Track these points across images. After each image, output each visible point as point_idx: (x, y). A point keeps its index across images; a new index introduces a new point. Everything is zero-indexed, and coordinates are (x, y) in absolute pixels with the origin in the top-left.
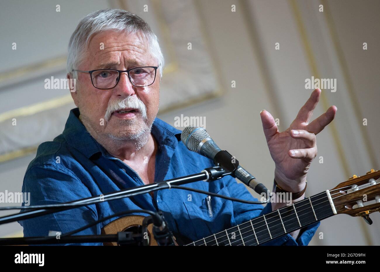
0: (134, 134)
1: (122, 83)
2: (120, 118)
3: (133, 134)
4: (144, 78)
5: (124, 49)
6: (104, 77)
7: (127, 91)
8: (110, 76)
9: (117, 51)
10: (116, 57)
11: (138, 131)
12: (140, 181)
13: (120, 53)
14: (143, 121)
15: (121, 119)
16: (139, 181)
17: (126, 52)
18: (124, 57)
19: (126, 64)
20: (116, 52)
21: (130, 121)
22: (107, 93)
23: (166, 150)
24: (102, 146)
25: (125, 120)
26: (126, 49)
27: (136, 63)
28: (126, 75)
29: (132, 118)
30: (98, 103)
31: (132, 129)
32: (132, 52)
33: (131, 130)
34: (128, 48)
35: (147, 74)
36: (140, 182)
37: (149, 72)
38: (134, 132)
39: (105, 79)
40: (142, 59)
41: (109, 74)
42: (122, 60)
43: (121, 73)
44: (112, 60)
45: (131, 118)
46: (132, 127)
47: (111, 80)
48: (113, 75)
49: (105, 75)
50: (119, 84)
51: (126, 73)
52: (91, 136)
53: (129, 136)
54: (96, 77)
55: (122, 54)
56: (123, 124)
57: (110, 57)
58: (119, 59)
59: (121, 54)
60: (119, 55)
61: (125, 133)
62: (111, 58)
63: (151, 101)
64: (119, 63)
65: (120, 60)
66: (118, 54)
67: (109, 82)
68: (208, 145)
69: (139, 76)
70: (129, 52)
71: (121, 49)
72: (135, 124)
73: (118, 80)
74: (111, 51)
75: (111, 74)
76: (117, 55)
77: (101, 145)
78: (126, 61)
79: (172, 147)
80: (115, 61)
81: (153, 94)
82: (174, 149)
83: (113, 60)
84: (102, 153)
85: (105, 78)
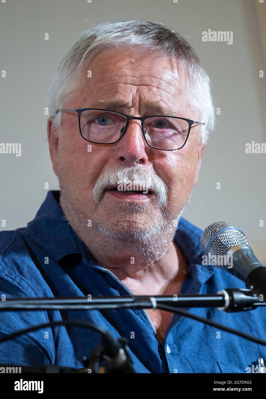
0: (141, 230)
1: (128, 138)
2: (120, 198)
3: (138, 228)
4: (170, 137)
5: (143, 83)
6: (102, 125)
7: (135, 149)
8: (112, 124)
9: (130, 85)
10: (126, 94)
11: (147, 226)
12: (144, 315)
13: (135, 88)
14: (159, 210)
15: (121, 200)
16: (141, 314)
17: (144, 89)
18: (140, 96)
19: (142, 108)
20: (128, 85)
21: (136, 205)
22: (103, 152)
23: (198, 272)
24: (84, 244)
25: (129, 203)
26: (146, 83)
27: (159, 109)
28: (138, 125)
29: (142, 201)
30: (86, 166)
31: (139, 221)
32: (155, 89)
33: (136, 223)
34: (149, 83)
35: (176, 132)
36: (143, 317)
37: (180, 130)
38: (141, 226)
39: (103, 129)
40: (170, 105)
41: (110, 121)
42: (136, 101)
43: (129, 121)
44: (119, 98)
45: (139, 201)
46: (138, 216)
47: (112, 132)
48: (117, 124)
49: (103, 122)
50: (124, 138)
51: (139, 122)
52: (70, 226)
53: (131, 231)
54: (90, 123)
55: (137, 91)
56: (125, 210)
57: (117, 92)
58: (131, 98)
59: (135, 91)
60: (132, 92)
61: (125, 225)
62: (118, 94)
63: (177, 178)
64: (130, 105)
65: (133, 100)
66: (131, 90)
67: (110, 134)
68: (240, 256)
69: (161, 132)
70: (150, 90)
71: (138, 83)
72: (144, 212)
73: (124, 131)
74: (119, 83)
75: (114, 121)
76: (129, 91)
77: (83, 242)
78: (142, 103)
79: (209, 268)
80: (124, 101)
81: (182, 167)
82: (211, 271)
83: (121, 97)
84: (83, 256)
85: (102, 127)
